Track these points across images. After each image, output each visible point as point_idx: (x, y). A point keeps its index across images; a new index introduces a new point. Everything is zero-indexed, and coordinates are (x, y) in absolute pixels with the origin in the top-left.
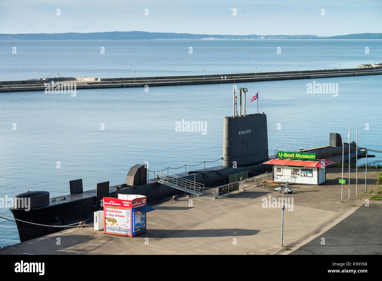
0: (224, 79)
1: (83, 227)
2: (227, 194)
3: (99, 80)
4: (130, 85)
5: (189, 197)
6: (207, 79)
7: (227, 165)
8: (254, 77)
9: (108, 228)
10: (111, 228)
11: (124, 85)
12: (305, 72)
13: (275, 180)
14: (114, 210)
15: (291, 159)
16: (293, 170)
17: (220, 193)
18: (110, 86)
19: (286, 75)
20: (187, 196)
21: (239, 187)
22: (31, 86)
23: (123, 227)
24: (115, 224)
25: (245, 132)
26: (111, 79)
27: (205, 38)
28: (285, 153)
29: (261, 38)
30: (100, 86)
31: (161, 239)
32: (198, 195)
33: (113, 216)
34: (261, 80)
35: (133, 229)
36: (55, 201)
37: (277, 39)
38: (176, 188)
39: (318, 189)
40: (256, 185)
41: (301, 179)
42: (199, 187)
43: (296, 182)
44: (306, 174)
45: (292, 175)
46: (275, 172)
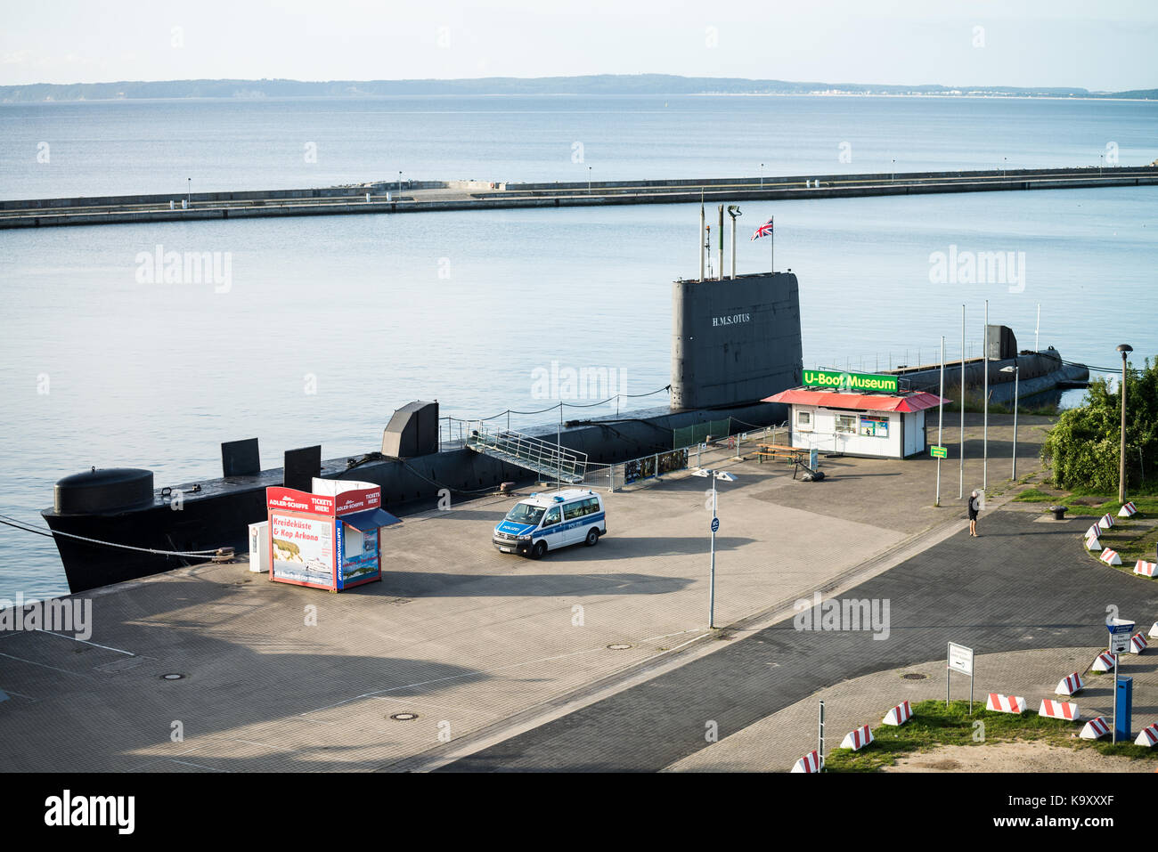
0: (812, 186)
1: (226, 562)
2: (653, 480)
3: (502, 188)
4: (576, 201)
5: (548, 485)
6: (771, 188)
7: (681, 406)
8: (889, 183)
9: (280, 568)
10: (288, 569)
11: (561, 201)
12: (1016, 172)
13: (796, 445)
14: (292, 520)
15: (836, 389)
16: (839, 420)
17: (630, 476)
18: (528, 203)
19: (968, 181)
20: (544, 485)
21: (687, 462)
22: (334, 201)
23: (315, 566)
24: (295, 557)
25: (732, 320)
26: (531, 186)
27: (817, 92)
28: (820, 375)
29: (952, 92)
30: (503, 203)
31: (409, 599)
32: (571, 481)
33: (290, 535)
34: (905, 190)
35: (337, 573)
36: (169, 495)
37: (990, 95)
38: (516, 464)
39: (898, 470)
40: (740, 456)
41: (861, 441)
42: (573, 459)
43: (846, 451)
44: (871, 430)
45: (837, 433)
46: (794, 423)
